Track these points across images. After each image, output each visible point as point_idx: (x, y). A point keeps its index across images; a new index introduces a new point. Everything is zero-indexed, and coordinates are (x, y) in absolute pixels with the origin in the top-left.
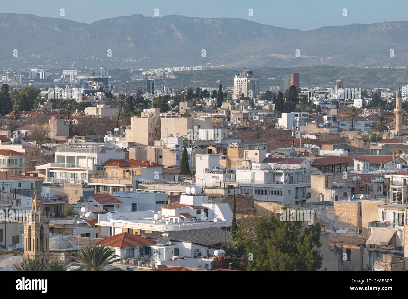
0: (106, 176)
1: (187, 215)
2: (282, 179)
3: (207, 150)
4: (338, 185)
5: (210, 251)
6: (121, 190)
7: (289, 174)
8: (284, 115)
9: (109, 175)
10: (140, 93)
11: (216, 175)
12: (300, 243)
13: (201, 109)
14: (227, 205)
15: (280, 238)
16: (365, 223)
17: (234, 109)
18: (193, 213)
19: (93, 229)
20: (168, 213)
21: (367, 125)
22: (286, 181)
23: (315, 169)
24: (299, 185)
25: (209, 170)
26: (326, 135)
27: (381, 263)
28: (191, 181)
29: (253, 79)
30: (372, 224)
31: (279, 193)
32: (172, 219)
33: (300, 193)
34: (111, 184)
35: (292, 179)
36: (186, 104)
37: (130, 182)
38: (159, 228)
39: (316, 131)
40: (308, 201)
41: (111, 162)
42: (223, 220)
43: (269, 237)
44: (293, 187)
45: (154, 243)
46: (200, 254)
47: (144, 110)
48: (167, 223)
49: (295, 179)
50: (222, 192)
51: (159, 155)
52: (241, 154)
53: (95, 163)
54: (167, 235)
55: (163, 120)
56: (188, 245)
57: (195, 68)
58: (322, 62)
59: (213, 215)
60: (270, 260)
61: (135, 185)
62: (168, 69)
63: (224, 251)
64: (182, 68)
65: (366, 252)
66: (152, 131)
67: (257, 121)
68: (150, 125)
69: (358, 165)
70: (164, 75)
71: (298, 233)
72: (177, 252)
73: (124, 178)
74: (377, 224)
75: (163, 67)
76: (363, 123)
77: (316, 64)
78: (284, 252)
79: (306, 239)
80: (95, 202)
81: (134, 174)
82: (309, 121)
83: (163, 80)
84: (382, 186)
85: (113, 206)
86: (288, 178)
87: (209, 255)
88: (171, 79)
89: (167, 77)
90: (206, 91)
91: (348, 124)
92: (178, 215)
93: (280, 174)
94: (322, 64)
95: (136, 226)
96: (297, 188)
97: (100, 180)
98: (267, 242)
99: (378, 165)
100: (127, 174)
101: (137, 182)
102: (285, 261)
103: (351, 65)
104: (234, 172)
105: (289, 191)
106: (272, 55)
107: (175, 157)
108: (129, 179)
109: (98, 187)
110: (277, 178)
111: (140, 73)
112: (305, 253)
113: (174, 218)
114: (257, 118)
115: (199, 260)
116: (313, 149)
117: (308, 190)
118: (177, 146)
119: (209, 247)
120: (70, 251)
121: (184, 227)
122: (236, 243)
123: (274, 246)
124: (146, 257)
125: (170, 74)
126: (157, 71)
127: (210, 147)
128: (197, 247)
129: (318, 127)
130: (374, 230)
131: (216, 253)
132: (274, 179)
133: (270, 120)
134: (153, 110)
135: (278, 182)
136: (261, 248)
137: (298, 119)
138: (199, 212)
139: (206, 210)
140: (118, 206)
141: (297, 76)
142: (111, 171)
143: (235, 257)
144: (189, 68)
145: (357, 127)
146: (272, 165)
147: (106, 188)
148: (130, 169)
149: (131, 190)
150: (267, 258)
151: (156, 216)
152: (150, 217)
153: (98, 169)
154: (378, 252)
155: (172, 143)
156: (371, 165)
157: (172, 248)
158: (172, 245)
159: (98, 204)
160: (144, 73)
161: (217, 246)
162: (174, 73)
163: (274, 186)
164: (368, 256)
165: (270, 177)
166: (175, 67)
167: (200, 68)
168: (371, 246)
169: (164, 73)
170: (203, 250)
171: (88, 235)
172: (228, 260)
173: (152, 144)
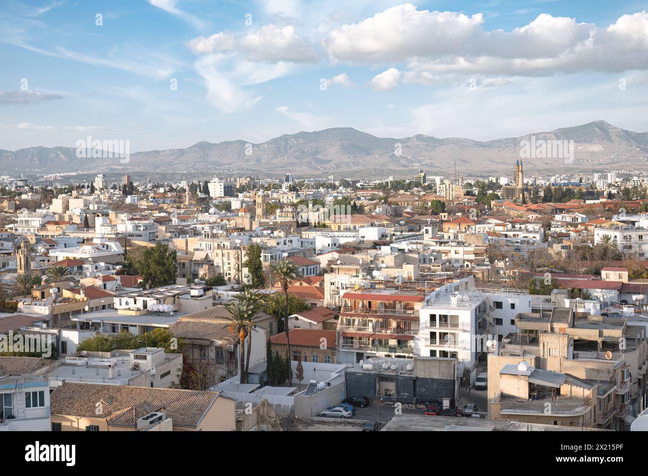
0: (47, 230)
1: (98, 249)
2: (142, 228)
3: (96, 215)
4: (172, 231)
5: (114, 266)
6: (56, 237)
7: (145, 226)
8: (129, 197)
9: (49, 229)
10: (47, 186)
11: (106, 227)
12: (166, 261)
13: (82, 194)
14: (118, 243)
15: (156, 258)
16: (191, 249)
17: (101, 194)
18: (101, 247)
19: (46, 258)
20: (87, 248)
21: (171, 201)
22: (144, 230)
23: (156, 223)
24: (151, 231)
25: (102, 225)
26: (152, 206)
27: (203, 269)
28: (93, 231)
29: (105, 179)
30: (195, 250)
31: (141, 236)
32: (90, 251)
33: (151, 235)
34: (50, 234)
35: (146, 228)
36: (76, 192)
37: (60, 233)
38: (84, 256)
39: (146, 204)
40: (157, 239)
41: (49, 223)
42: (117, 250)
43: (150, 258)
44: (147, 232)
45: (84, 264)
46: (109, 268)
47: (60, 195)
48: (88, 253)
49: (148, 228)
50: (114, 236)
51: (71, 218)
52: (117, 217)
53: (41, 223)
54: (91, 259)
55: (70, 200)
56: (102, 264)
57: (72, 174)
58: (138, 169)
59: (111, 248)
60: (152, 269)
61: (63, 234)
62: (58, 175)
63: (122, 266)
64: (65, 174)
65: (193, 264)
66: (64, 206)
67: (115, 200)
68: (63, 203)
69: (175, 221)
70: (56, 178)
71: (165, 255)
72: (96, 268)
73: (57, 230)
74: (197, 250)
75: (55, 173)
76: (169, 200)
77: (135, 171)
78: (159, 265)
79: (170, 258)
80: (45, 244)
81: (62, 228)
82: (142, 199)
83: (55, 180)
84: (193, 231)
85: (54, 245)
86: (144, 228)
87: (114, 269)
88: (59, 180)
89: (57, 178)
90: (83, 185)
91: (161, 200)
92: (93, 248)
93: (140, 226)
94: (138, 171)
95: (71, 256)
96: (149, 233)
97: (44, 232)
98: (150, 261)
99: (185, 221)
100: (58, 229)
101: (64, 233)
102: (159, 270)
103: (152, 171)
104: (115, 226)
105: (146, 234)
106: (112, 167)
107: (80, 219)
108: (59, 231)
109: (43, 236)
110: (139, 228)
111: (43, 176)
112: (170, 265)
113: (91, 250)
114: (115, 198)
115: (109, 271)
116: (149, 213)
117: (156, 234)
118: (81, 213)
119: (113, 264)
120: (42, 270)
121: (97, 255)
122: (127, 262)
123: (153, 263)
124: (80, 271)
125: (59, 177)
126: (53, 176)
127: (98, 214)
128: (107, 265)
129: (147, 202)
130: (196, 253)
131: (118, 267)
132: (137, 229)
133: (121, 199)
134: (64, 195)
135: (140, 230)
136: (146, 264)
137: (136, 198)
138: (103, 247)
139: (107, 246)
140: (57, 245)
141: (129, 177)
142: (49, 227)
143: (127, 269)
144: (69, 174)
145: (166, 202)
146: (136, 222)
147: (47, 236)
148: (60, 226)
149: (61, 236)
150: (149, 269)
151: (81, 250)
152: (77, 250)
153: (42, 226)
154: (199, 264)
155: (78, 212)
156: (181, 220)
157: (94, 266)
158: (94, 264)
159: (46, 244)
160: (45, 177)
161: (118, 264)
162: (61, 177)
163: (138, 232)
164: (193, 266)
165: (135, 227)
166: (61, 173)
167: (75, 174)
168: (195, 261)
169: (56, 176)
170: (111, 266)
171: (44, 261)
172: (124, 271)
173: (65, 212)
